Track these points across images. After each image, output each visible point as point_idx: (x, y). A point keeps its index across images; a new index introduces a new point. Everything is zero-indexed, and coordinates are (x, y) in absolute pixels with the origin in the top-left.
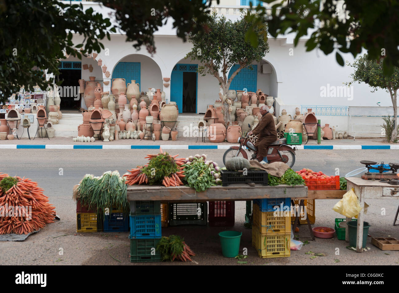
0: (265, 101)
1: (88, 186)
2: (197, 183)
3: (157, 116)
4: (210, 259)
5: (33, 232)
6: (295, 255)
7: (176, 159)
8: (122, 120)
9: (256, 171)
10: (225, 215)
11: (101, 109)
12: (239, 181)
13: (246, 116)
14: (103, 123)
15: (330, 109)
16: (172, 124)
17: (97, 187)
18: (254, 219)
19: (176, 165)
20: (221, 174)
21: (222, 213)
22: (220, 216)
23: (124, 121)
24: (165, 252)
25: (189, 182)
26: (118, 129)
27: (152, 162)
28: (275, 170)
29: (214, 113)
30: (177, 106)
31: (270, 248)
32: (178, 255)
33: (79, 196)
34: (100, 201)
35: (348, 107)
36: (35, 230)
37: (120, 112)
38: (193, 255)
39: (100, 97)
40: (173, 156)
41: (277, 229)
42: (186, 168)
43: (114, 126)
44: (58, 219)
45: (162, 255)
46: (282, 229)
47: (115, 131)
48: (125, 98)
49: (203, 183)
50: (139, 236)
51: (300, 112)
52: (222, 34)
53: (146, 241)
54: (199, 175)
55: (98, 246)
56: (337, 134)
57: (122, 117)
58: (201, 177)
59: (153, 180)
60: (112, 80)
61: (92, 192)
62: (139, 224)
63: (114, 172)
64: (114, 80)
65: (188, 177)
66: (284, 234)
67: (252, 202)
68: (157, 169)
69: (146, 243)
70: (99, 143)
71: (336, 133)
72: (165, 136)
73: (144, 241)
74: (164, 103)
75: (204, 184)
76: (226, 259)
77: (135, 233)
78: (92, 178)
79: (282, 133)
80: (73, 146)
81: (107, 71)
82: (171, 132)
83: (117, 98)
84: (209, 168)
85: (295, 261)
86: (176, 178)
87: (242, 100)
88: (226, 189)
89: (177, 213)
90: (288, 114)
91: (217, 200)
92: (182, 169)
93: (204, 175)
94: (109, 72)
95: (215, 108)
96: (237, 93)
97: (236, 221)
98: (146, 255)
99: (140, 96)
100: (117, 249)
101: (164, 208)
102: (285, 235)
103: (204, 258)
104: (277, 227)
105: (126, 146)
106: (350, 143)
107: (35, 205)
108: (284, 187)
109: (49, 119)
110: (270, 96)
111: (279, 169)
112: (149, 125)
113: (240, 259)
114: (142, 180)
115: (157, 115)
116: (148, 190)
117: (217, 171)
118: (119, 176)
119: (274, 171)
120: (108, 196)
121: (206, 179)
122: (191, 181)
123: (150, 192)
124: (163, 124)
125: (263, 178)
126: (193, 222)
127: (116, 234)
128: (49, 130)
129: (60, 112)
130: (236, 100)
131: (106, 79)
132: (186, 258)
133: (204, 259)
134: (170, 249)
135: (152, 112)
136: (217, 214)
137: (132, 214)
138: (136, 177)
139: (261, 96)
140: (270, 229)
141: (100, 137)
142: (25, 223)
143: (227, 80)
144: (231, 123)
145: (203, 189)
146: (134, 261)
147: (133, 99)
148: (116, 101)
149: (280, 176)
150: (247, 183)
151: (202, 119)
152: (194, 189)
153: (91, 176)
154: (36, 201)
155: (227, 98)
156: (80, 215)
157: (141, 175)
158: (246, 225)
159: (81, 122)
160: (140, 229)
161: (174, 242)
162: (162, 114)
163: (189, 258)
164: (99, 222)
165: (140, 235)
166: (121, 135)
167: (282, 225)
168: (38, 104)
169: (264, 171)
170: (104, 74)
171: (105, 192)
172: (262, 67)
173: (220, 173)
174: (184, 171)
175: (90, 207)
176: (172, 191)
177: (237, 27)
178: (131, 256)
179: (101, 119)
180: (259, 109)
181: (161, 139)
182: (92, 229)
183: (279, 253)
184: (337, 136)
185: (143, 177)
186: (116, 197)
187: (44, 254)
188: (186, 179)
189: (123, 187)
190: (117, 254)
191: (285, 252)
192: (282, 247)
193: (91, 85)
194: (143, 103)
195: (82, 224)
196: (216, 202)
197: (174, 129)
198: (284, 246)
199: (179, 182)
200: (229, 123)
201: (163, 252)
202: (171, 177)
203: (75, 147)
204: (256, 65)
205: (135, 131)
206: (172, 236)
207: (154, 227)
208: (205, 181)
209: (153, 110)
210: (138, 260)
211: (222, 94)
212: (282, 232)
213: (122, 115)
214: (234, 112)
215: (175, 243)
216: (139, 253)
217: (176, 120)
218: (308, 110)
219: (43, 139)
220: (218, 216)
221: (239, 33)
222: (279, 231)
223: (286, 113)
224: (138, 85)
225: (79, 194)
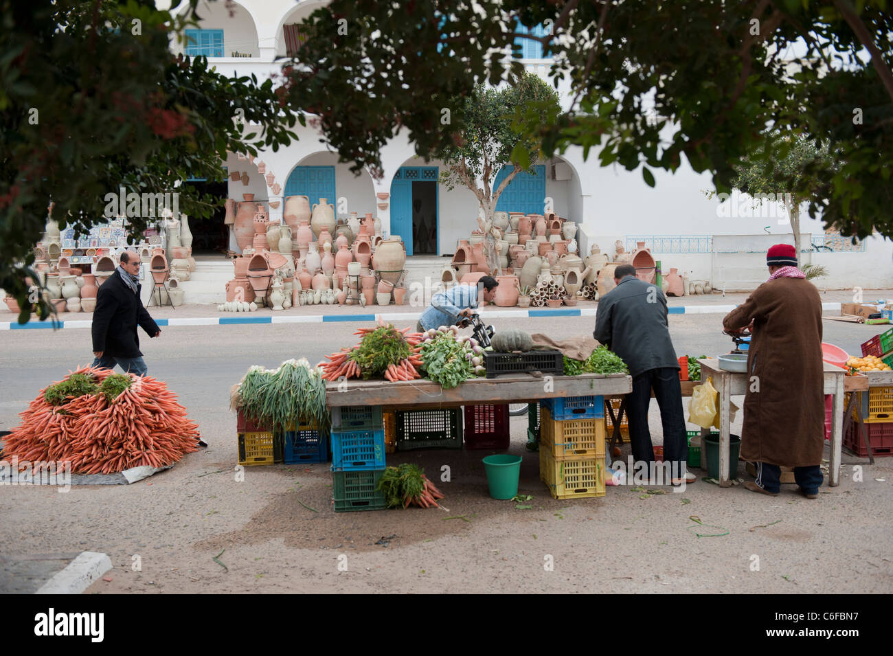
0: (560, 230)
1: (257, 385)
2: (443, 375)
3: (368, 262)
4: (469, 503)
5: (163, 468)
6: (614, 492)
7: (406, 334)
8: (305, 271)
9: (544, 351)
10: (492, 431)
11: (267, 252)
12: (515, 368)
13: (527, 258)
14: (271, 276)
15: (678, 241)
16: (394, 276)
17: (271, 388)
18: (542, 434)
19: (408, 344)
20: (485, 358)
21: (487, 426)
22: (484, 431)
23: (308, 272)
24: (392, 493)
25: (429, 372)
26: (298, 287)
27: (366, 340)
28: (576, 349)
29: (470, 253)
30: (403, 243)
31: (570, 482)
32: (414, 497)
33: (241, 403)
34: (278, 411)
35: (711, 237)
36: (165, 464)
37: (301, 255)
38: (440, 497)
39: (265, 230)
40: (402, 331)
41: (581, 449)
42: (425, 349)
43: (291, 281)
44: (203, 445)
45: (387, 499)
46: (590, 449)
47: (293, 291)
48: (310, 231)
49: (454, 375)
50: (347, 467)
51: (623, 249)
52: (480, 112)
53: (360, 475)
54: (447, 360)
55: (277, 487)
56: (692, 285)
57: (305, 266)
58: (450, 364)
59: (369, 371)
60: (285, 199)
61: (263, 395)
62: (348, 447)
63: (300, 361)
64: (288, 199)
65: (428, 364)
66: (594, 457)
67: (538, 405)
68: (376, 353)
69: (360, 478)
70: (265, 313)
71: (690, 285)
72: (383, 297)
73: (355, 474)
74: (379, 239)
75: (456, 375)
76: (496, 501)
77: (341, 461)
78: (262, 372)
79: (592, 287)
80: (218, 319)
81: (274, 183)
82: (393, 290)
83: (294, 232)
84: (464, 349)
85: (614, 503)
86: (408, 366)
87: (519, 231)
88: (493, 383)
89: (410, 429)
90: (602, 253)
91: (479, 403)
92: (419, 352)
93: (456, 360)
94: (278, 186)
95: (471, 246)
96: (511, 216)
97: (511, 440)
98: (361, 498)
99: (337, 228)
100: (309, 491)
101: (388, 421)
102: (595, 459)
103: (459, 501)
104: (581, 445)
105: (313, 317)
106: (716, 301)
107: (165, 421)
108: (591, 378)
109: (173, 271)
110: (570, 220)
111: (581, 346)
112: (355, 279)
113: (520, 501)
114: (351, 372)
115: (367, 260)
116: (362, 387)
117: (477, 354)
118: (309, 367)
119: (575, 351)
120: (291, 402)
121: (459, 368)
122: (433, 371)
123: (365, 391)
124: (379, 276)
125: (554, 363)
126: (439, 443)
127: (306, 466)
128: (173, 291)
129: (192, 259)
130: (509, 228)
131: (273, 197)
132: (428, 501)
133: (458, 504)
134: (400, 487)
135: (358, 255)
136: (479, 428)
137: (335, 429)
138: (340, 367)
139: (553, 221)
140: (570, 450)
141: (267, 302)
142: (148, 454)
143: (491, 195)
144: (500, 271)
145: (454, 383)
146: (340, 509)
147: (323, 232)
148: (294, 237)
149: (584, 360)
150: (528, 373)
151: (448, 265)
152: (438, 383)
153: (262, 370)
154: (165, 414)
155: (492, 227)
156: (243, 435)
157: (348, 362)
158: (529, 446)
159: (231, 276)
160: (349, 454)
161: (407, 475)
162: (376, 259)
163: (433, 502)
164: (276, 446)
165: (349, 465)
166: (304, 298)
167: (590, 442)
168: (151, 246)
169: (557, 350)
170: (269, 189)
171: (286, 395)
172: (553, 169)
173: (482, 357)
174: (420, 355)
175: (261, 421)
176: (402, 390)
177: (506, 98)
178: (336, 502)
179: (267, 269)
180: (550, 244)
181: (375, 303)
182: (264, 459)
183: (585, 490)
184: (693, 290)
185: (352, 367)
186: (305, 402)
187: (186, 503)
188: (424, 368)
189: (317, 385)
190: (311, 499)
191: (596, 489)
192: (591, 480)
193: (247, 208)
194: (341, 239)
195: (247, 450)
196: (476, 407)
197: (399, 284)
198: (595, 479)
199: (413, 372)
200: (496, 270)
201: (389, 493)
202: (400, 364)
203: (222, 321)
204: (544, 166)
205: (330, 290)
206: (404, 466)
207: (373, 451)
208: (458, 370)
209: (360, 251)
210: (347, 508)
211: (484, 219)
212: (589, 455)
213: (304, 262)
214: (506, 252)
215: (409, 477)
216: (348, 495)
217: (402, 267)
218: (639, 244)
219: (163, 308)
220: (482, 431)
221: (511, 110)
222: (584, 452)
223: (599, 251)
224: (331, 206)
225: (241, 401)
